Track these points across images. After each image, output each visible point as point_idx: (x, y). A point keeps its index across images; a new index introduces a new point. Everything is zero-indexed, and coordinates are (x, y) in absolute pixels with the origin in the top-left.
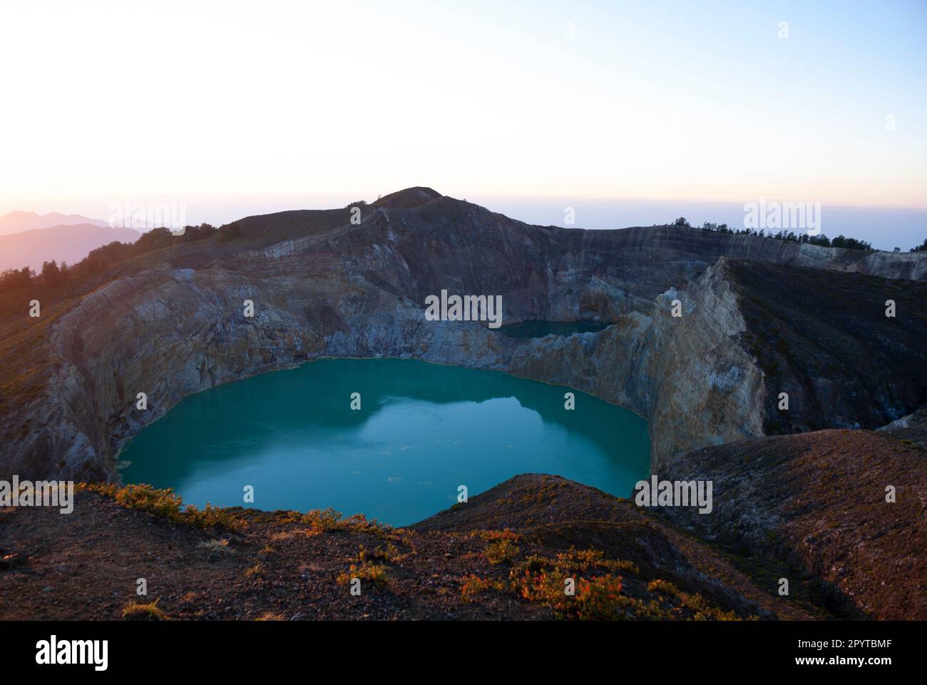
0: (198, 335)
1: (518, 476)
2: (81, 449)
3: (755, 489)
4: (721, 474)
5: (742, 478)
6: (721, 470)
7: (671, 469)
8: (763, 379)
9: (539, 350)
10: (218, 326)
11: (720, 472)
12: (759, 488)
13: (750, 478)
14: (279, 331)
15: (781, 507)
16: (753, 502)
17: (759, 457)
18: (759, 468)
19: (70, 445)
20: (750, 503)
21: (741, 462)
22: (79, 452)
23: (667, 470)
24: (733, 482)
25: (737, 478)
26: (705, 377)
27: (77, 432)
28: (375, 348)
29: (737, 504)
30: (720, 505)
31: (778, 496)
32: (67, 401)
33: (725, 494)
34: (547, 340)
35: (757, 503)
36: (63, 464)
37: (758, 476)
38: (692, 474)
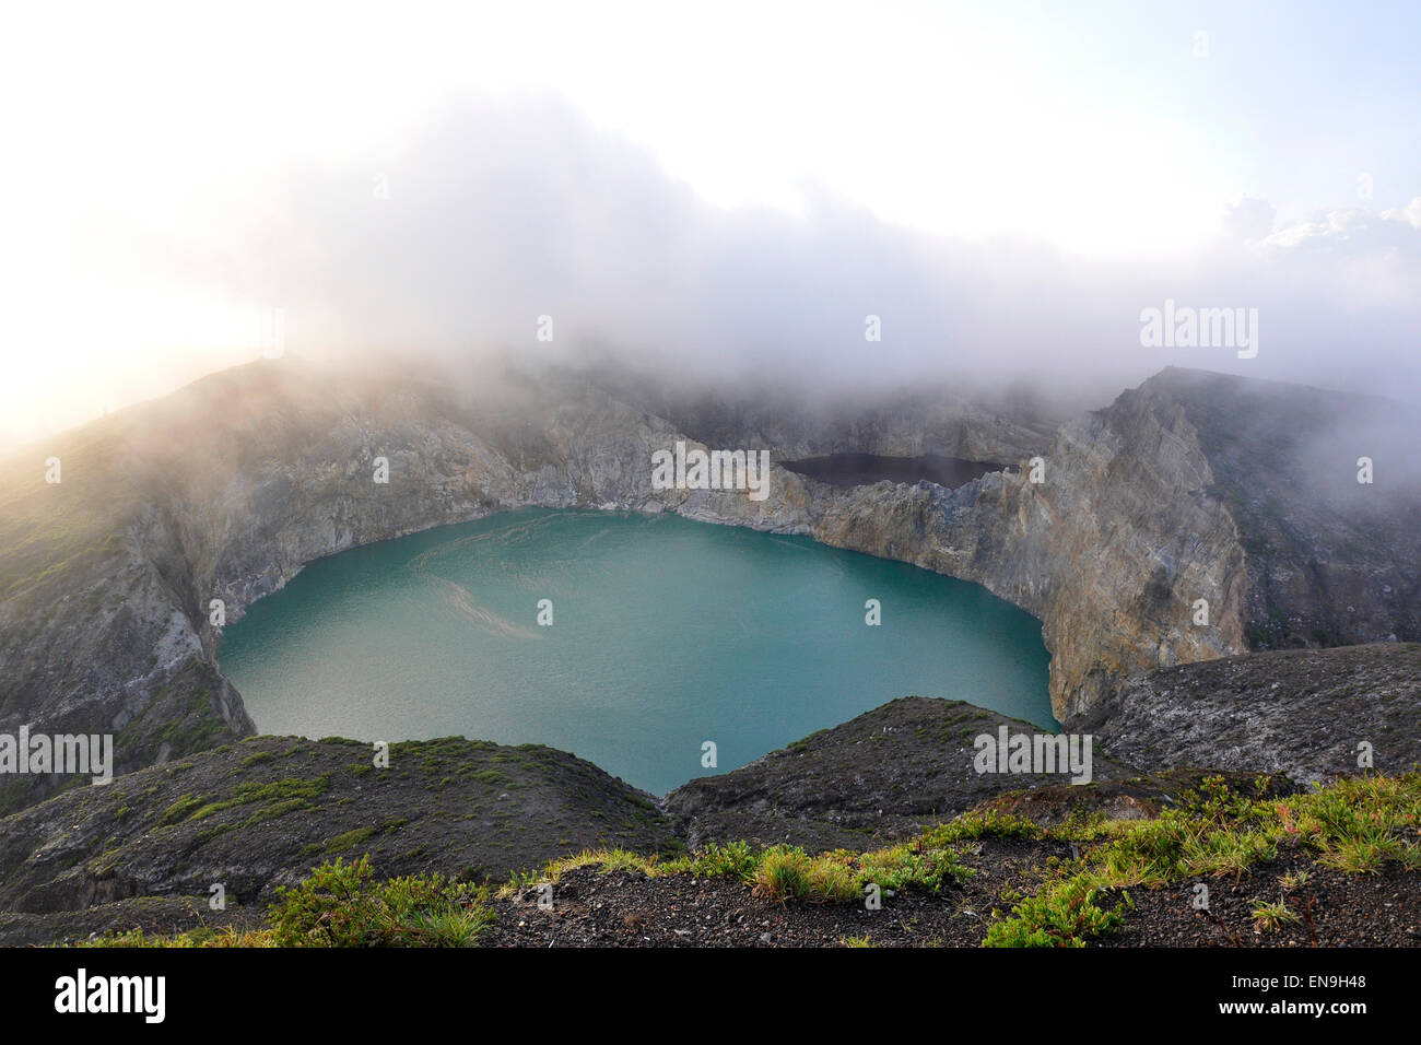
0: (334, 465)
1: (896, 700)
2: (180, 638)
3: (1273, 732)
4: (1211, 706)
5: (1248, 714)
6: (1210, 700)
7: (1125, 697)
8: (1243, 561)
9: (868, 503)
10: (364, 451)
11: (1209, 703)
12: (1279, 730)
13: (1261, 714)
14: (455, 461)
15: (1323, 760)
16: (1274, 752)
17: (1273, 681)
18: (1276, 699)
19: (164, 631)
20: (1268, 753)
21: (1244, 689)
22: (178, 643)
23: (1118, 699)
24: (1233, 719)
25: (1239, 714)
26: (1147, 555)
27: (173, 611)
28: (604, 493)
29: (1245, 754)
30: (1216, 755)
31: (1314, 744)
32: (153, 562)
33: (1221, 738)
34: (880, 489)
35: (1279, 755)
36: (154, 661)
37: (1277, 711)
38: (1161, 706)
